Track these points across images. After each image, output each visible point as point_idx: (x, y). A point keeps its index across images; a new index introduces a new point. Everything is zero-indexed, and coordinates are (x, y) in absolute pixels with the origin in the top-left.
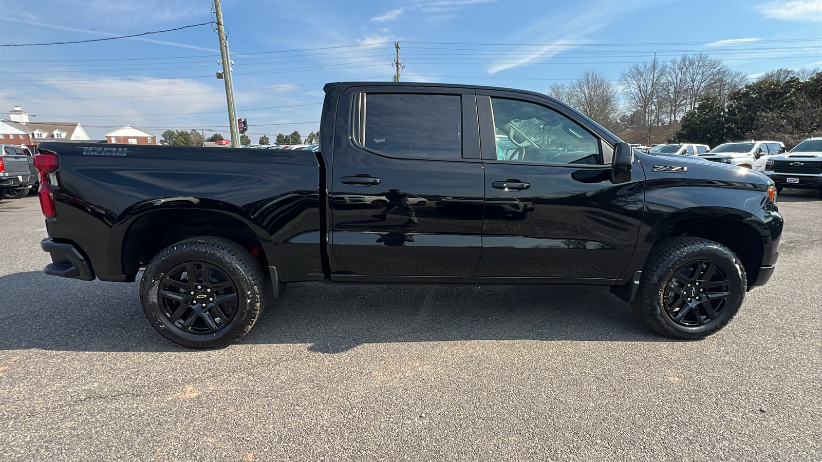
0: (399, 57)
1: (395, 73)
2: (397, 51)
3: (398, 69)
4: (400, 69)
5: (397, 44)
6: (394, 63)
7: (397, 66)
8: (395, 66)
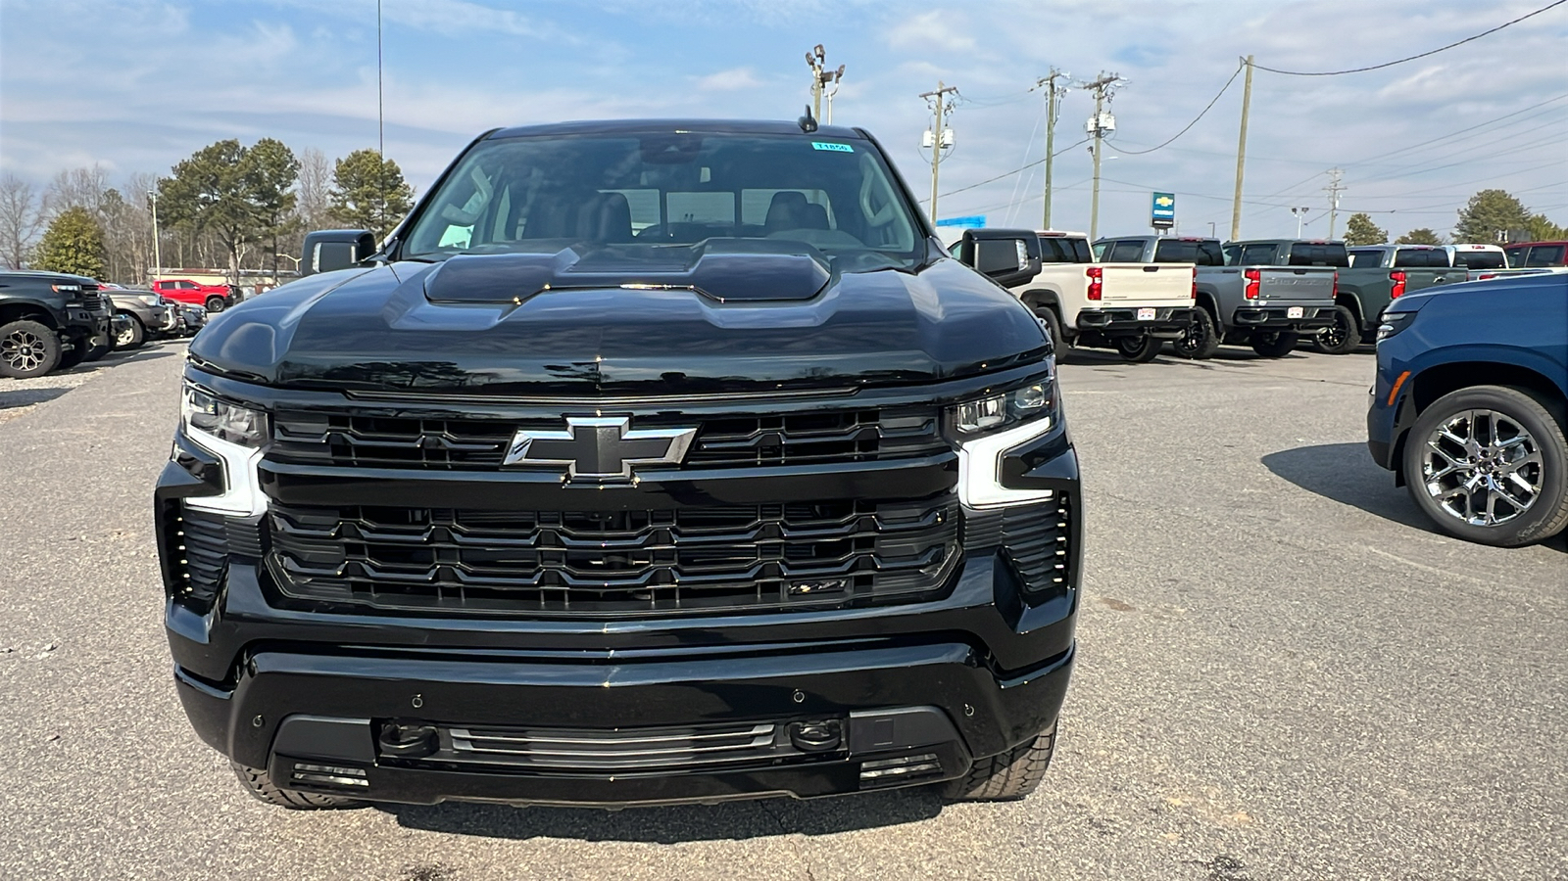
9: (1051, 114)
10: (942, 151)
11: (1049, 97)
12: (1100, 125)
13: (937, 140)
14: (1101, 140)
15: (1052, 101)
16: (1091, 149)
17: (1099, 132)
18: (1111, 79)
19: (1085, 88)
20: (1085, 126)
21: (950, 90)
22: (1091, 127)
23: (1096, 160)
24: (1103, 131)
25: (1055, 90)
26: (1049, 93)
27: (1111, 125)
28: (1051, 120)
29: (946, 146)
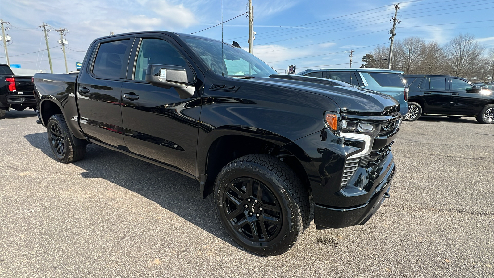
0: (397, 15)
1: (392, 27)
2: (396, 10)
3: (394, 24)
4: (396, 24)
5: (397, 6)
6: (392, 20)
7: (394, 22)
8: (393, 23)
9: (46, 37)
10: (7, 43)
11: (44, 31)
12: (63, 42)
13: (4, 39)
14: (64, 47)
15: (45, 33)
16: (62, 49)
17: (63, 44)
18: (64, 30)
19: (56, 31)
20: (58, 42)
21: (6, 23)
22: (60, 42)
23: (64, 52)
24: (64, 44)
25: (46, 30)
26: (44, 30)
27: (66, 42)
28: (46, 38)
29: (8, 41)
